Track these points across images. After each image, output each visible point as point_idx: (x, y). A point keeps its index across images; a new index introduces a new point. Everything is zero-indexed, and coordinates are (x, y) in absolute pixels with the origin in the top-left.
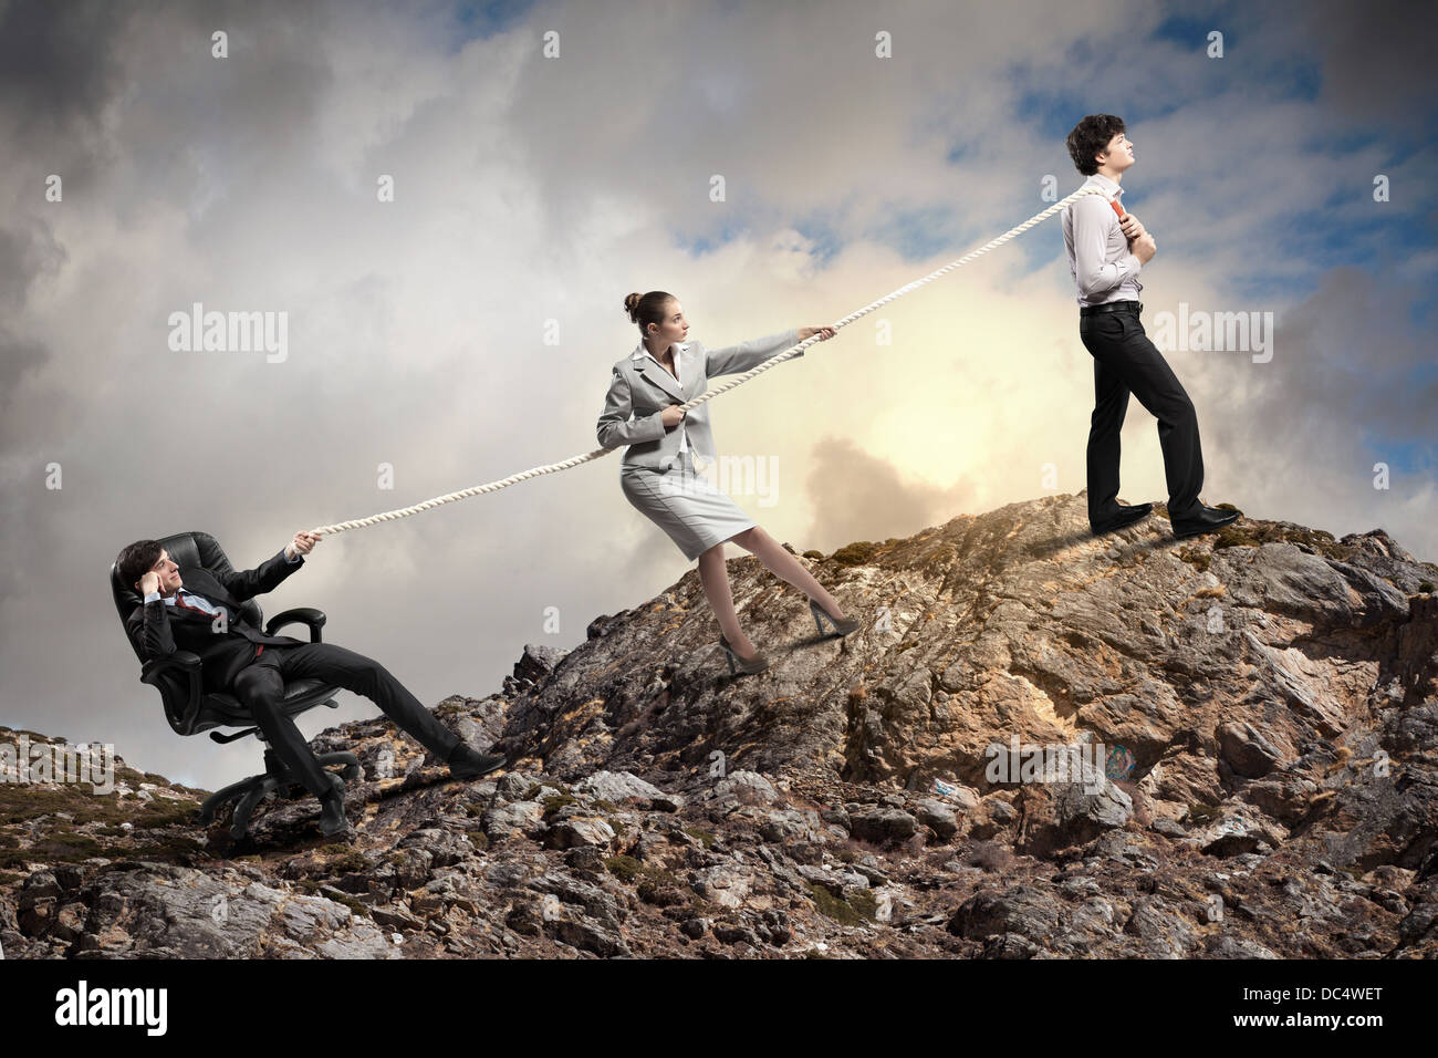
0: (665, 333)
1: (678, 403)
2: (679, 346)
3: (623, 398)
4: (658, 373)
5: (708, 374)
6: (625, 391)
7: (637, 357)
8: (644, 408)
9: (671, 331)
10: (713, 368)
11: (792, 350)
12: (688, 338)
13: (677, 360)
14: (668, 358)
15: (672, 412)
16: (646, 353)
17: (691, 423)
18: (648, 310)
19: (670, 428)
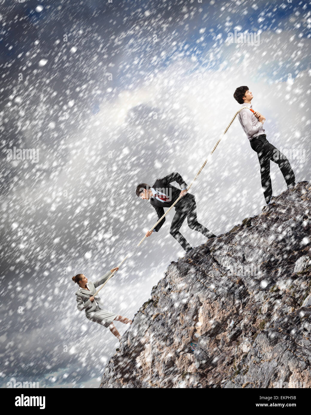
0: (83, 282)
1: (92, 296)
2: (87, 284)
3: (80, 299)
4: (85, 291)
5: (96, 287)
6: (80, 298)
7: (79, 290)
8: (85, 300)
9: (85, 281)
10: (96, 285)
11: (111, 276)
12: (88, 282)
13: (88, 286)
14: (86, 287)
15: (92, 298)
16: (81, 288)
17: (96, 299)
18: (78, 279)
19: (92, 302)
